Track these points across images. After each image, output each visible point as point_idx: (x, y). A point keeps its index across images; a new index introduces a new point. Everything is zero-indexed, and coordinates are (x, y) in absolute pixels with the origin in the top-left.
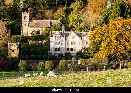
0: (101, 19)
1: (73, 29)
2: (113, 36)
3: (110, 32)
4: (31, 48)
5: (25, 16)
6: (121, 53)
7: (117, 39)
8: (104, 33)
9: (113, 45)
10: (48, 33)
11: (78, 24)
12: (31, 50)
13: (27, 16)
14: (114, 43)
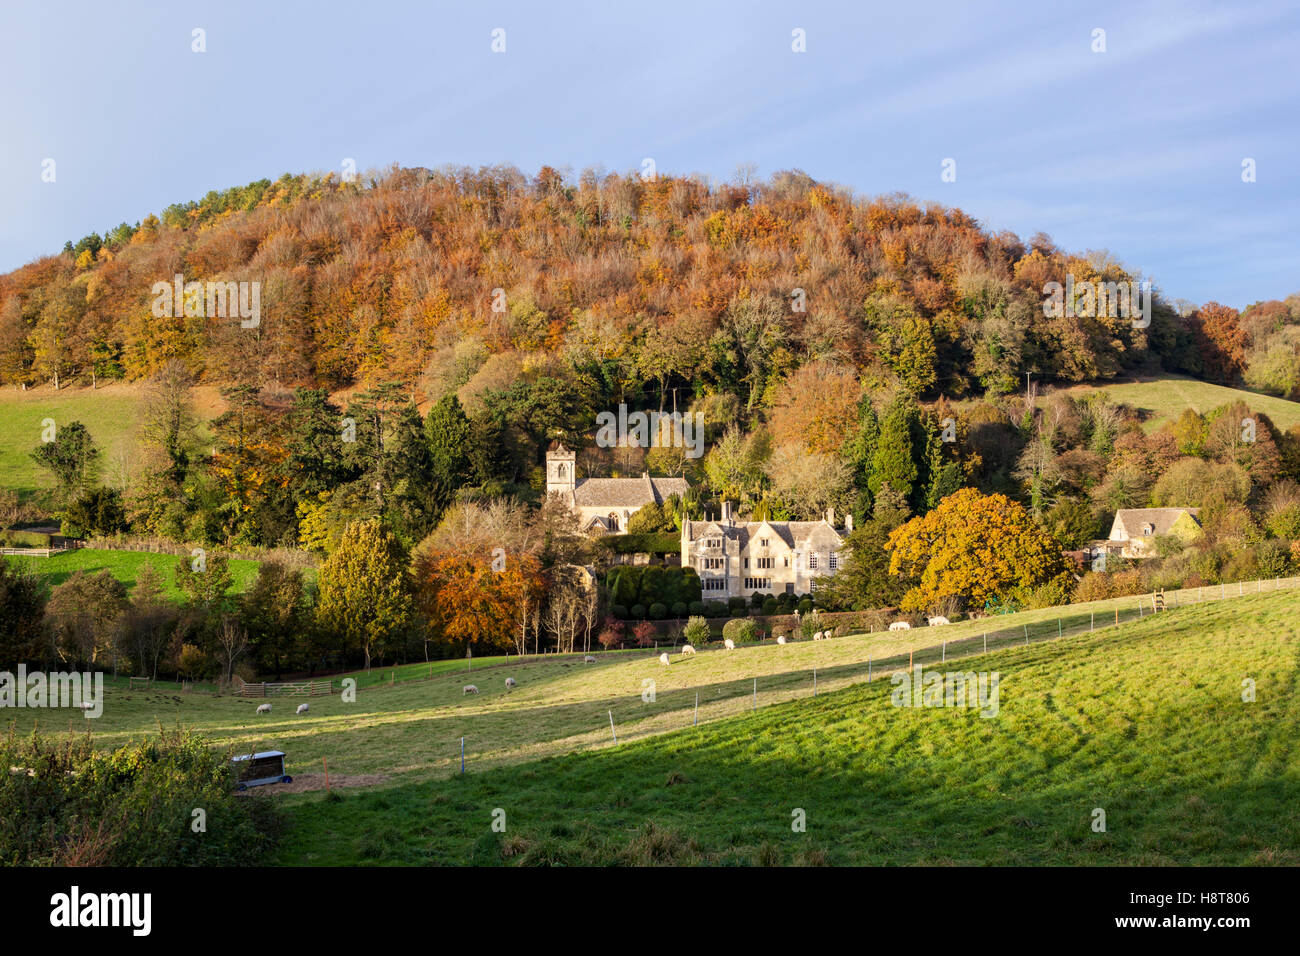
0: (844, 472)
1: (740, 511)
2: (962, 544)
3: (949, 533)
4: (644, 581)
5: (559, 463)
6: (985, 587)
7: (971, 551)
8: (933, 537)
9: (963, 567)
10: (654, 526)
11: (756, 490)
12: (645, 588)
13: (569, 463)
14: (965, 564)
